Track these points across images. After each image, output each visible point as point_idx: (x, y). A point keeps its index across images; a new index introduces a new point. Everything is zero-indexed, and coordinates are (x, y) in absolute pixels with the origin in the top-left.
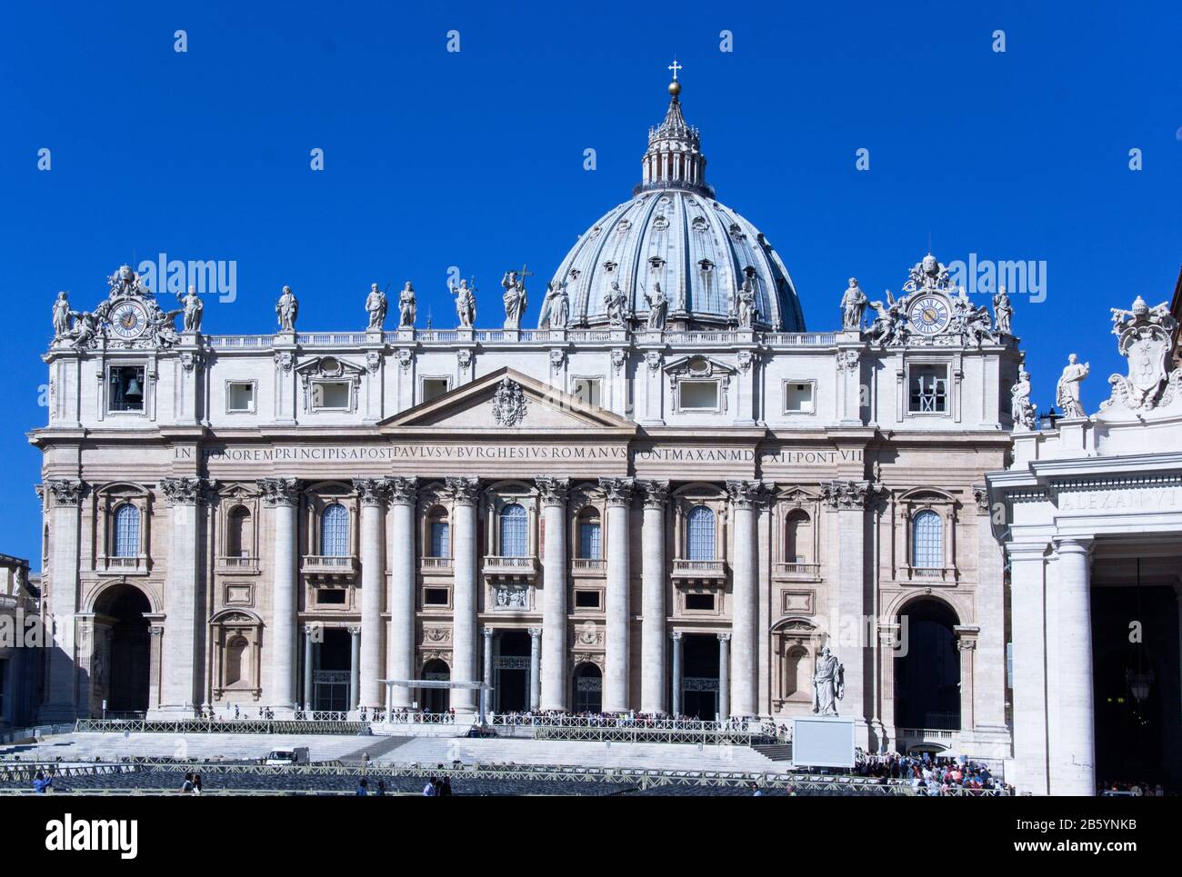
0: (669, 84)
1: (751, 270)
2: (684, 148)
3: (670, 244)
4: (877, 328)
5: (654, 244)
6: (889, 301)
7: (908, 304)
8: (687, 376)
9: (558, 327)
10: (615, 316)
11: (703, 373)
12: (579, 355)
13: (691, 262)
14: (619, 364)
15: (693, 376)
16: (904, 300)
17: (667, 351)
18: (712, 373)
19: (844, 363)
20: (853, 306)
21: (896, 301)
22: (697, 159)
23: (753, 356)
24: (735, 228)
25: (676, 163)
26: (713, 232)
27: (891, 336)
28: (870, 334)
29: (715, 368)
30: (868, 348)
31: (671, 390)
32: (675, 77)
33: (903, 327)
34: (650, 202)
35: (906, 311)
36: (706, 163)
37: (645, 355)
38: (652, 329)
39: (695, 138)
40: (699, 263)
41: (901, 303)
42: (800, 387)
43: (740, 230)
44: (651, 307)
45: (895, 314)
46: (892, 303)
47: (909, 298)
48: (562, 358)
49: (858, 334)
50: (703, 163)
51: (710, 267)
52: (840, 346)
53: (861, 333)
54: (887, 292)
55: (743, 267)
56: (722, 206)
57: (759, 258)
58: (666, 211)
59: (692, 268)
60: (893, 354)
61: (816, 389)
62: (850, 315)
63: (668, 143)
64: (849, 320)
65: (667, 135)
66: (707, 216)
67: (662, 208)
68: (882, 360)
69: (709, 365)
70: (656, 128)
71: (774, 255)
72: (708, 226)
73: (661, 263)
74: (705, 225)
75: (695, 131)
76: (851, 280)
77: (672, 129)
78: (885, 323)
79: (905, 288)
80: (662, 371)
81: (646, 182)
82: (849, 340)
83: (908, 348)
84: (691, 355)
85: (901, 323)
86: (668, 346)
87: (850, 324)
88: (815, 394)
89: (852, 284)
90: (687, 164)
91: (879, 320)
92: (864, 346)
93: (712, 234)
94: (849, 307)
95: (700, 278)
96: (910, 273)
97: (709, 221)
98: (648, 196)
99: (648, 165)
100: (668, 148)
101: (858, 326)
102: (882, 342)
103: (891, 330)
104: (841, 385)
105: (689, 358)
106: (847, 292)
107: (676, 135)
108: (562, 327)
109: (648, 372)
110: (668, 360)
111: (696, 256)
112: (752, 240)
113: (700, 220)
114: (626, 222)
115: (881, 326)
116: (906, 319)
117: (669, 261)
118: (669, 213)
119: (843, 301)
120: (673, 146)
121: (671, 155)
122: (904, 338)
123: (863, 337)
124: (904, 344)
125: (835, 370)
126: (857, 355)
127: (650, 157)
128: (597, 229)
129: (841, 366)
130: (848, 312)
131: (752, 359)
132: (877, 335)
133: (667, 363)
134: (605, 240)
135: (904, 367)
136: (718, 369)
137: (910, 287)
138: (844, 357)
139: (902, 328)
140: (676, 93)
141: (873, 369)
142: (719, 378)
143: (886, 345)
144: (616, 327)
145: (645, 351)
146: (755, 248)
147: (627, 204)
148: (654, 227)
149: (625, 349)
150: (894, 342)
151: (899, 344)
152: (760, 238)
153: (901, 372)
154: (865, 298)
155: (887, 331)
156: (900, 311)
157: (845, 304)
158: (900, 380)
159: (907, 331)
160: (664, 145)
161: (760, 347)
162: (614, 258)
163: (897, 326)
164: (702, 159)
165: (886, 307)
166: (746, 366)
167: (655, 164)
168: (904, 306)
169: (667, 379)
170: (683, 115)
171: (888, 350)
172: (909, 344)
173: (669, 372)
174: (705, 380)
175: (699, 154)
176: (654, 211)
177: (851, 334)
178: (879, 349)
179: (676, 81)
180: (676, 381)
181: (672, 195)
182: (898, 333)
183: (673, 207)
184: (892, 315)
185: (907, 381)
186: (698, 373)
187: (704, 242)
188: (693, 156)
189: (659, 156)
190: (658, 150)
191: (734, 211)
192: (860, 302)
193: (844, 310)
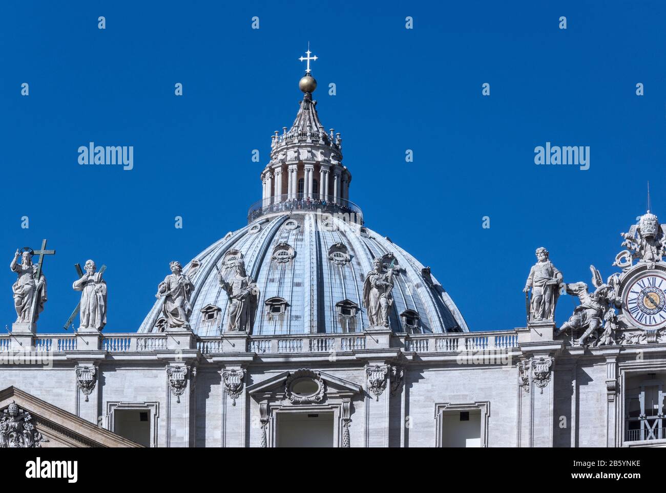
0: (300, 79)
1: (411, 316)
2: (320, 158)
3: (296, 280)
4: (578, 321)
5: (273, 281)
6: (594, 282)
7: (621, 285)
8: (287, 403)
9: (90, 329)
10: (175, 314)
11: (312, 397)
12: (120, 373)
13: (327, 303)
14: (180, 386)
15: (296, 403)
16: (616, 279)
17: (255, 365)
18: (325, 398)
19: (530, 374)
20: (542, 289)
21: (605, 282)
22: (337, 171)
23: (390, 370)
24: (388, 259)
25: (309, 177)
26: (359, 264)
27: (599, 331)
28: (568, 330)
29: (330, 390)
30: (565, 351)
31: (261, 425)
32: (308, 70)
33: (615, 318)
34: (269, 228)
35: (620, 295)
36: (350, 178)
37: (221, 372)
38: (233, 333)
39: (336, 147)
40: (337, 305)
41: (612, 283)
42: (465, 416)
43: (396, 263)
44: (231, 299)
45: (604, 301)
46: (599, 284)
47: (623, 276)
48: (94, 376)
49: (551, 330)
50: (346, 177)
51: (353, 311)
52: (523, 349)
53: (556, 330)
54: (592, 269)
55: (401, 311)
56: (372, 233)
57: (423, 300)
58: (292, 238)
59: (327, 313)
60: (602, 359)
61: (488, 416)
62: (539, 302)
63: (297, 152)
64: (537, 310)
65: (296, 141)
66: (350, 244)
67: (287, 234)
68: (587, 370)
69: (320, 385)
70: (281, 133)
71: (446, 298)
72: (351, 257)
73: (283, 306)
74: (347, 256)
75: (335, 136)
76: (539, 250)
77: (304, 134)
78: (590, 313)
79: (617, 262)
80: (248, 396)
81: (266, 203)
82: (539, 339)
83: (623, 348)
84: (292, 371)
85: (612, 312)
86: (256, 356)
87: (538, 315)
88: (487, 423)
89: (541, 257)
90: (324, 179)
91: (582, 309)
92: (559, 347)
93: (356, 267)
94: (537, 291)
95: (339, 326)
96: (623, 239)
97: (353, 250)
98: (267, 221)
99: (269, 182)
100: (298, 158)
101: (551, 318)
102: (587, 341)
103: (599, 323)
104: (526, 410)
105: (289, 375)
106: (533, 268)
107: (309, 140)
108: (95, 330)
109: (224, 398)
110: (257, 378)
111: (333, 295)
112: (414, 276)
113: (339, 248)
114: (235, 253)
115: (584, 317)
116: (619, 307)
117: (294, 303)
118: (297, 240)
119: (528, 282)
120: (305, 155)
121: (301, 166)
122: (618, 334)
123: (558, 334)
124: (617, 343)
125: (517, 387)
126: (549, 360)
127: (272, 171)
128: (195, 265)
129: (525, 380)
130: (535, 297)
131: (389, 375)
132: (577, 331)
133: (255, 383)
134: (206, 278)
135: (617, 377)
136: (335, 391)
137: (623, 260)
138: (530, 365)
139: (614, 320)
140: (310, 89)
141: (574, 383)
142: (337, 404)
143: (591, 346)
144: (176, 329)
145: (221, 365)
146: (418, 286)
147: (239, 232)
148: (274, 258)
149: (188, 361)
150: (602, 340)
151: (611, 343)
152: (426, 274)
153: (614, 384)
154: (560, 276)
155: (593, 325)
156: (611, 295)
157: (531, 287)
158: (612, 397)
159: (621, 324)
160: (291, 154)
161: (401, 355)
162: (216, 302)
163: (607, 316)
164: (344, 172)
165: (590, 289)
166: (379, 385)
167: (278, 179)
168: (617, 288)
169: (255, 408)
170: (318, 117)
171: (594, 353)
172: (624, 343)
173: (258, 397)
174: (314, 409)
175: (340, 165)
176: (276, 238)
177: (540, 330)
178: (582, 352)
179: (310, 74)
180: (269, 411)
181: (301, 218)
182: (609, 327)
183: (302, 233)
184: (600, 301)
185: (621, 398)
186: (304, 398)
187: (345, 278)
188: (332, 168)
189: (285, 168)
190: (283, 161)
191: (388, 239)
192: (553, 281)
193: (529, 295)
